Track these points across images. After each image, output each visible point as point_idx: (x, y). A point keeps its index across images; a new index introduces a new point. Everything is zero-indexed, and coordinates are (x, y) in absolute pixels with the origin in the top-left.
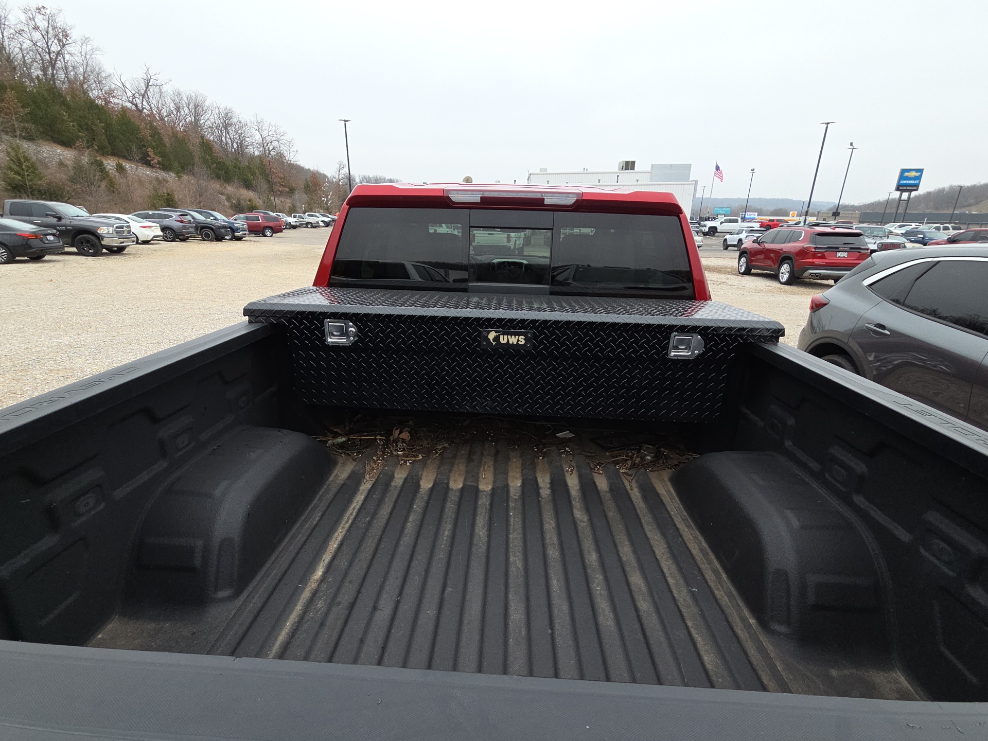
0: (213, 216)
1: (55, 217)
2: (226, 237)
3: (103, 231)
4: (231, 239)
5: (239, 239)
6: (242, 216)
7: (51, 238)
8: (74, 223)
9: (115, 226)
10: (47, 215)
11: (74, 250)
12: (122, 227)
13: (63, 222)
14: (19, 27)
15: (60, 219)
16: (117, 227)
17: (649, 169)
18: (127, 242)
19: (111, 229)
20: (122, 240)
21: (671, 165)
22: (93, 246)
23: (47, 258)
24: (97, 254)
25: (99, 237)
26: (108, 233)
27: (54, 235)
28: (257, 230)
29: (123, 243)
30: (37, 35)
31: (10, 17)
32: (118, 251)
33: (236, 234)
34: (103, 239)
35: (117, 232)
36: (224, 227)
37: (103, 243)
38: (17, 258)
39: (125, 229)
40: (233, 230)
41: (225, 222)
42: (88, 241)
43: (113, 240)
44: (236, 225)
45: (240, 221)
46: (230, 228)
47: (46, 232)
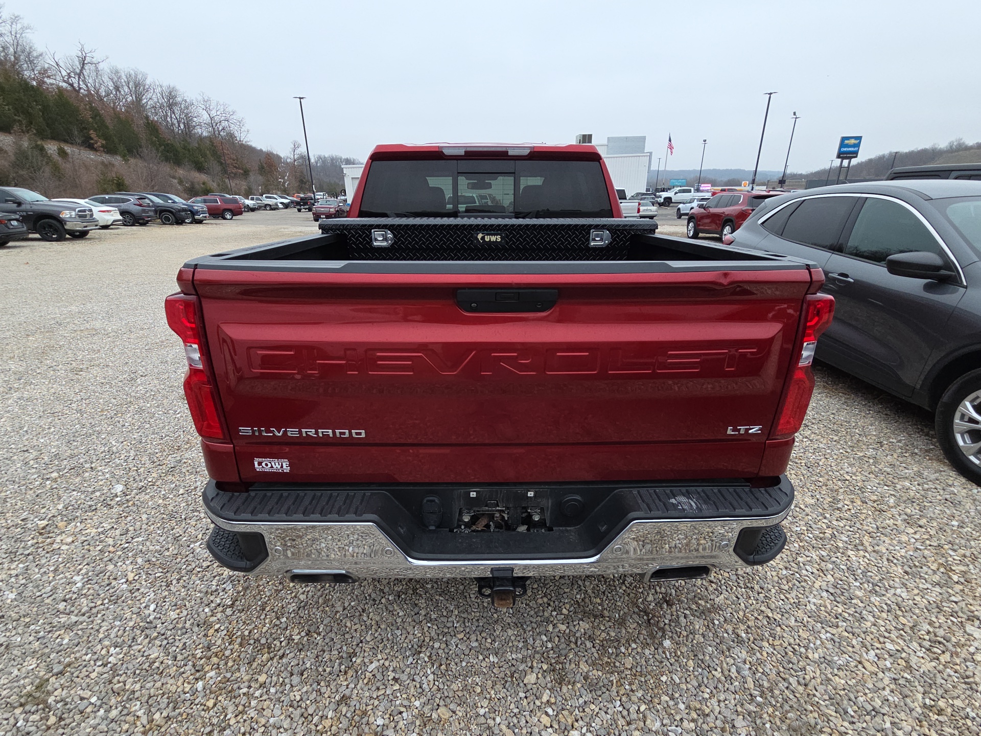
0: (171, 199)
1: (15, 203)
2: (187, 221)
3: (65, 215)
4: (191, 223)
5: (200, 222)
6: (199, 199)
7: (15, 223)
8: (34, 207)
9: (77, 210)
10: (7, 201)
11: (37, 236)
12: (84, 211)
13: (23, 207)
15: (19, 204)
16: (80, 211)
17: (605, 142)
18: (92, 226)
19: (73, 213)
20: (85, 224)
21: (627, 138)
22: (56, 231)
24: (60, 239)
25: (62, 222)
26: (71, 217)
27: (17, 220)
28: (217, 214)
29: (86, 227)
32: (81, 235)
33: (196, 217)
34: (65, 224)
35: (80, 216)
36: (184, 210)
37: (66, 227)
39: (87, 212)
40: (193, 213)
41: (184, 204)
42: (50, 226)
43: (76, 225)
44: (196, 208)
45: (198, 204)
46: (190, 211)
47: (9, 218)
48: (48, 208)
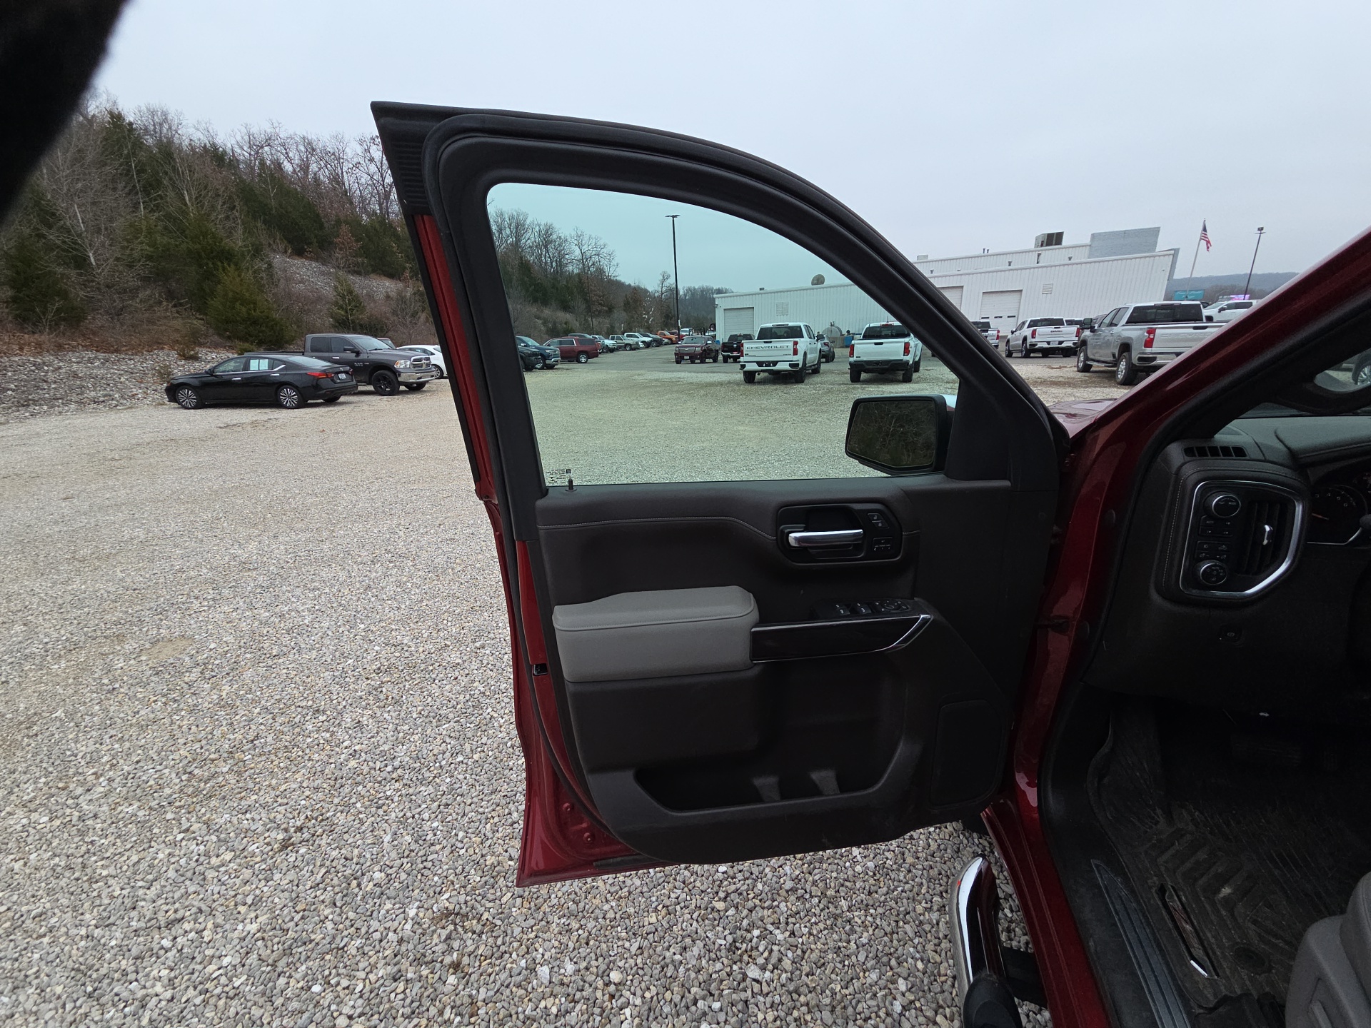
0: (524, 342)
1: (353, 352)
2: (537, 366)
3: (400, 365)
4: (542, 368)
5: (551, 367)
6: (556, 340)
7: (343, 376)
8: (372, 357)
9: (412, 359)
10: (345, 350)
11: (371, 388)
12: (420, 360)
13: (363, 357)
14: (356, 160)
15: (358, 353)
16: (415, 360)
17: (1088, 241)
18: (425, 377)
19: (408, 363)
20: (419, 375)
21: (1125, 232)
22: (389, 383)
23: (342, 399)
24: (394, 392)
25: (396, 373)
26: (405, 368)
27: (346, 372)
28: (571, 357)
29: (420, 378)
30: (373, 168)
31: (347, 150)
32: (416, 388)
33: (548, 362)
34: (399, 375)
35: (415, 366)
36: (534, 354)
37: (400, 379)
38: (309, 401)
39: (423, 361)
40: (545, 357)
41: (536, 348)
42: (385, 379)
43: (409, 376)
44: (548, 351)
45: (552, 347)
46: (541, 355)
47: (337, 370)
48: (386, 358)
